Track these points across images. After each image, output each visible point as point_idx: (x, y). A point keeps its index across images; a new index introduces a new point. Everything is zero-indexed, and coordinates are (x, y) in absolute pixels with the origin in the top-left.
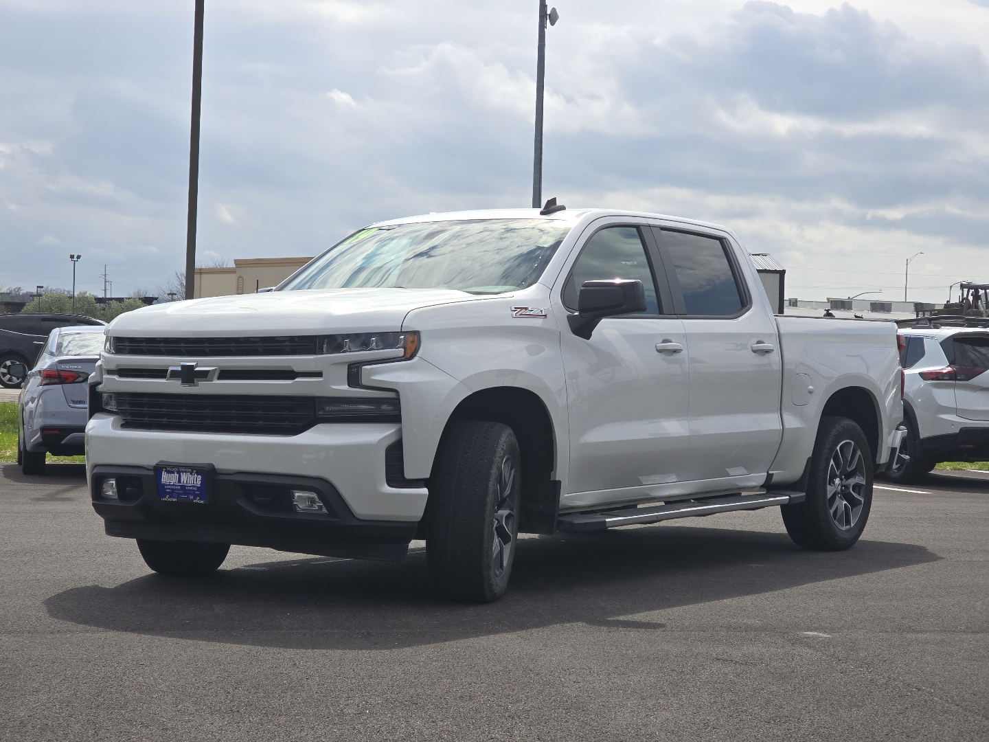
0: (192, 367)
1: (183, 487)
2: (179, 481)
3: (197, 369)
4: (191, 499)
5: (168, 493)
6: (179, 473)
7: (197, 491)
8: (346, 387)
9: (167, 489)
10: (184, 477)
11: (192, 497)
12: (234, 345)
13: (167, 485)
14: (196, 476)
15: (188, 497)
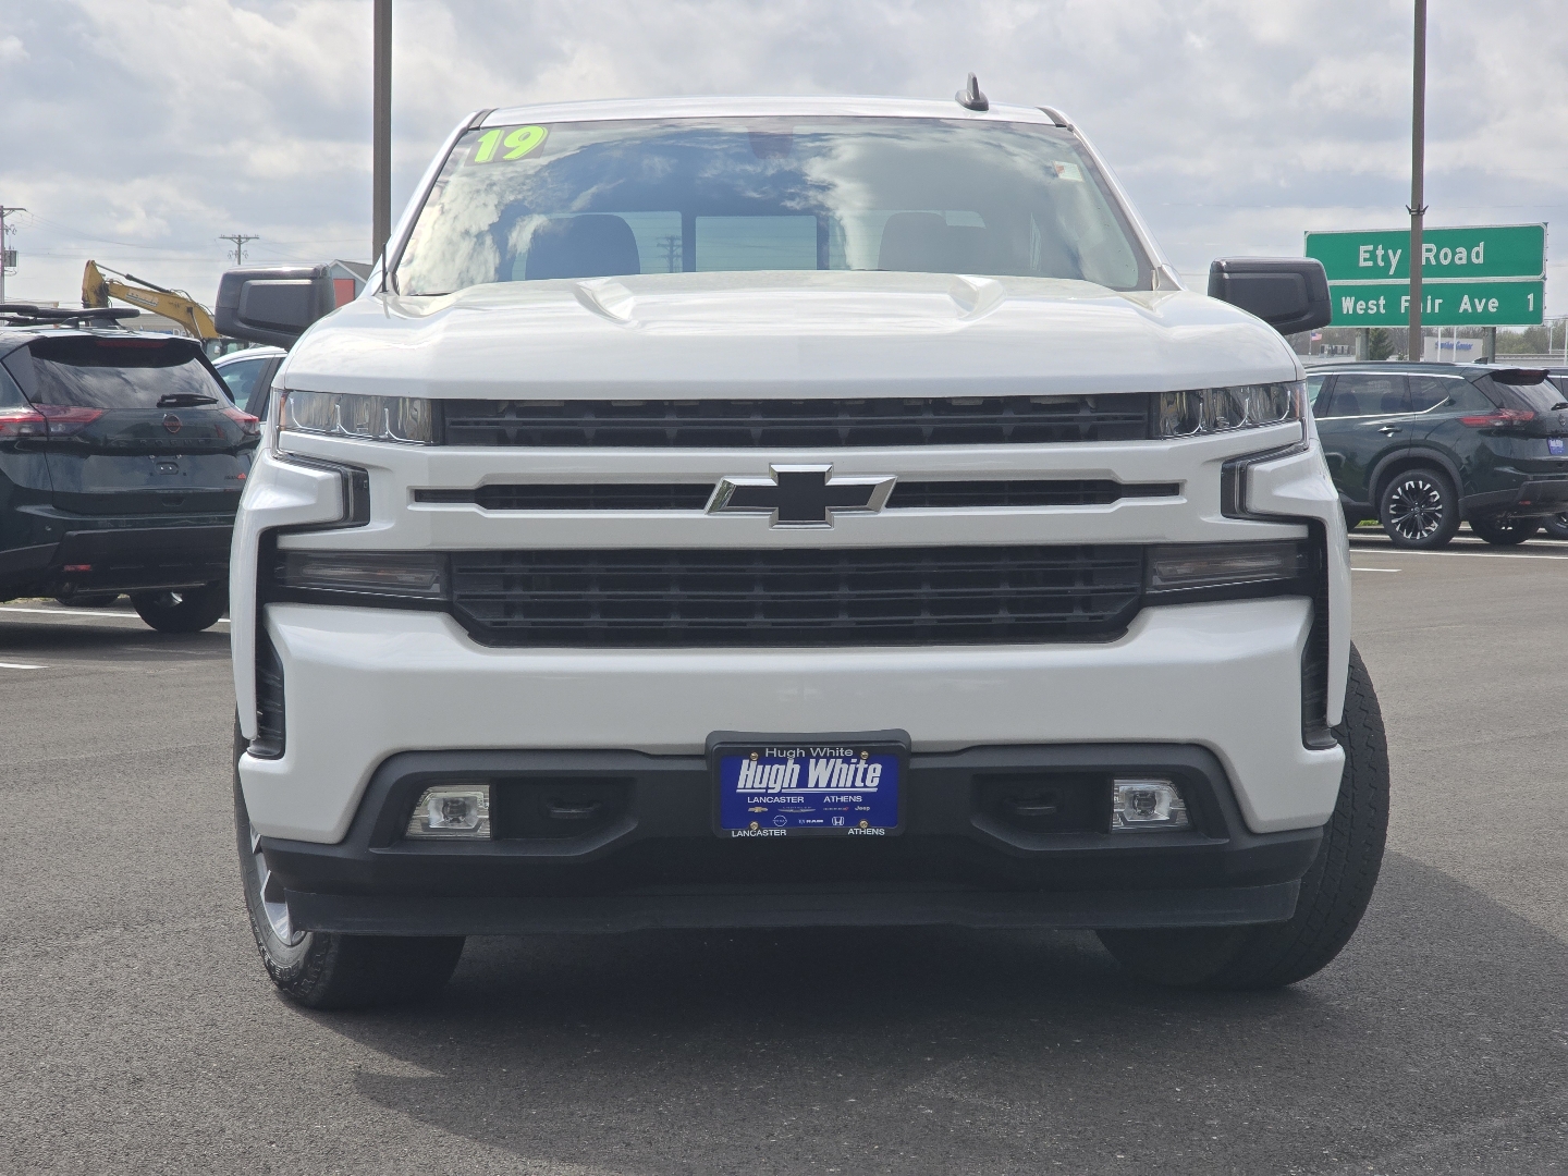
0: (821, 476)
1: (815, 800)
2: (803, 781)
3: (833, 482)
4: (838, 827)
6: (803, 764)
7: (861, 804)
8: (1217, 518)
9: (756, 804)
10: (820, 771)
11: (838, 822)
12: (931, 417)
13: (752, 796)
14: (862, 765)
15: (828, 822)
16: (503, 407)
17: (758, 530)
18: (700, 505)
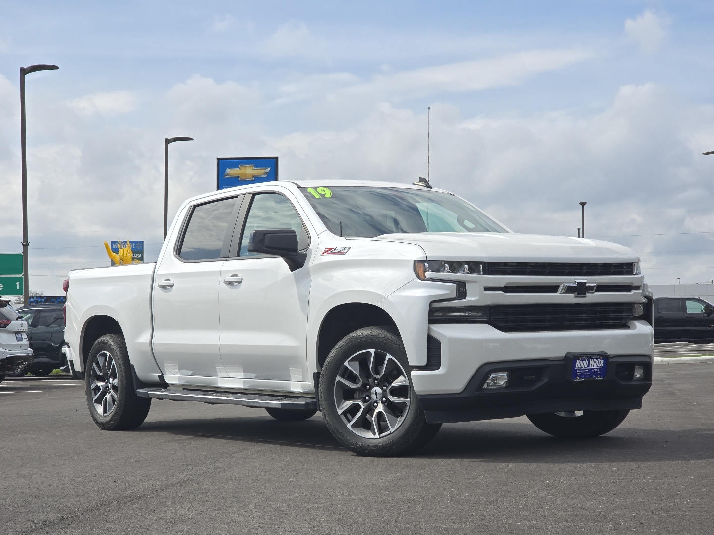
0: (585, 283)
1: (590, 370)
2: (588, 366)
3: (587, 285)
4: (594, 378)
5: (578, 376)
6: (588, 360)
7: (599, 371)
9: (578, 372)
10: (592, 362)
13: (578, 370)
14: (600, 360)
15: (592, 376)
16: (502, 264)
17: (571, 298)
18: (556, 291)
